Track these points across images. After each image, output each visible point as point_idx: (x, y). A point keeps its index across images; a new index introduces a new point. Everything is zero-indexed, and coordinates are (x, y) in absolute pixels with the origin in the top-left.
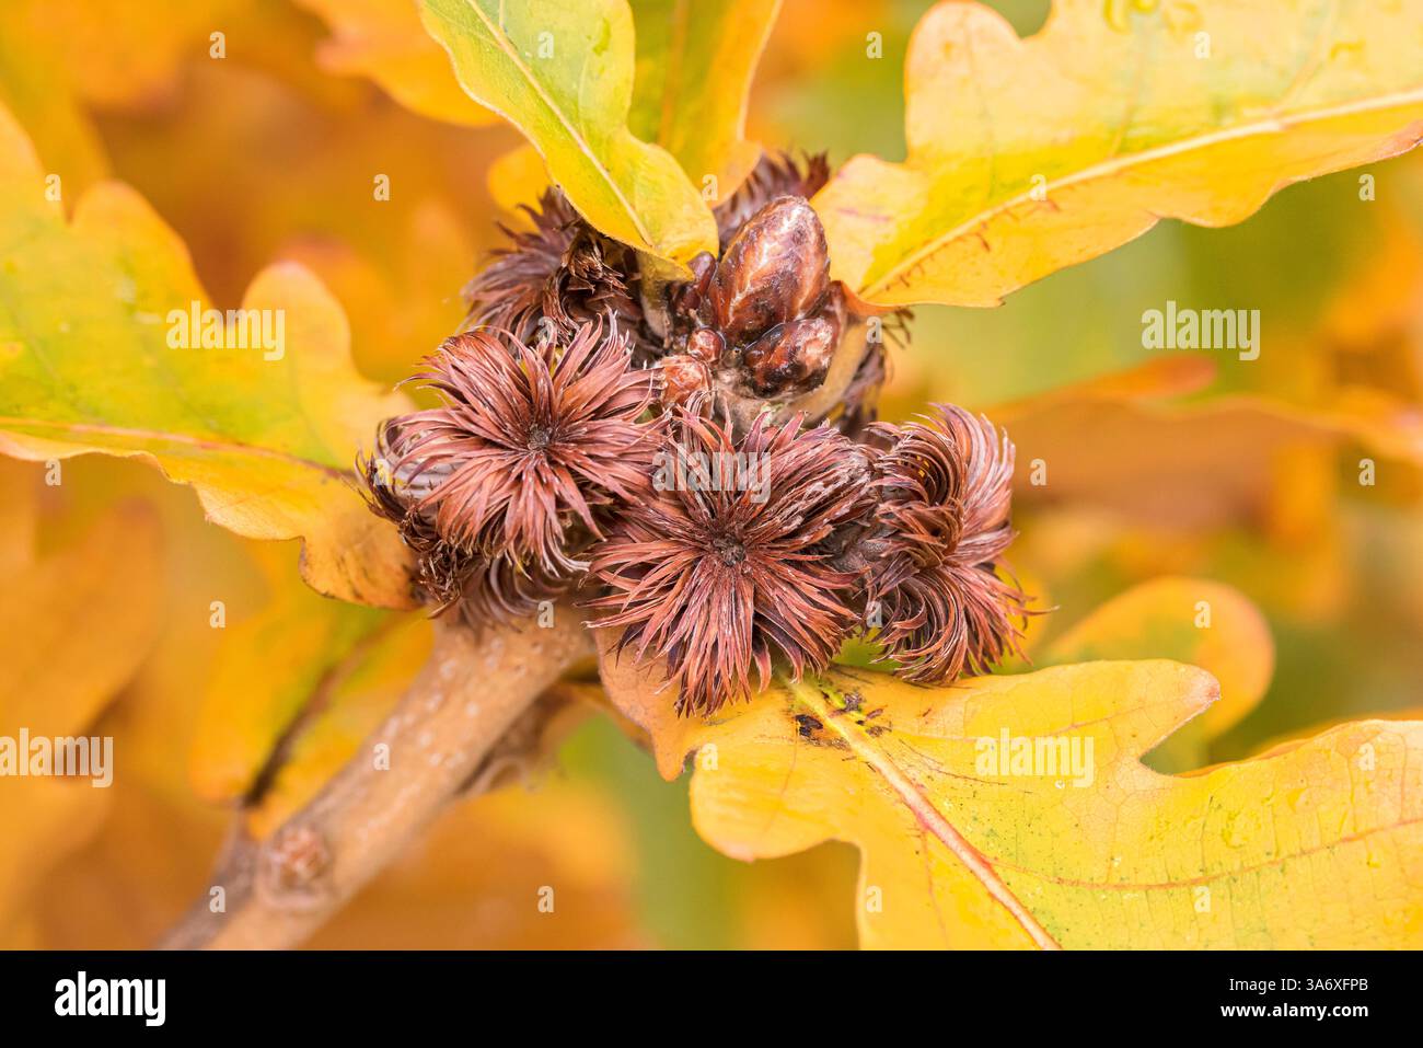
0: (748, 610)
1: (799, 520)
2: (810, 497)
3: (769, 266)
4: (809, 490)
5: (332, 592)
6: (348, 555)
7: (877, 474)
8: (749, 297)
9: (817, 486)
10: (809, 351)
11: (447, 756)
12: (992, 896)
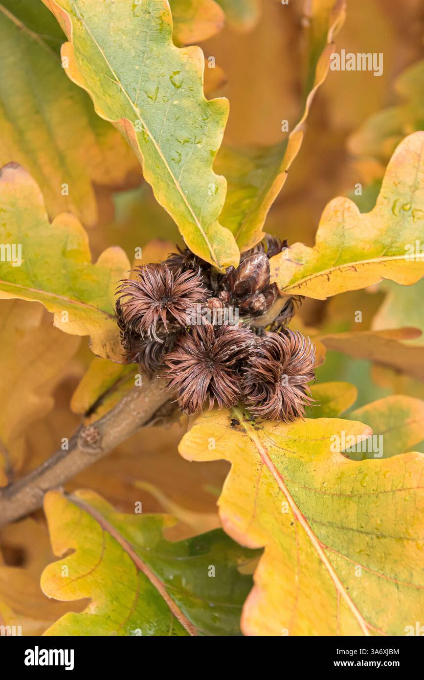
0: (207, 382)
1: (227, 357)
2: (232, 350)
3: (248, 274)
4: (232, 348)
5: (99, 355)
6: (108, 344)
7: (256, 347)
8: (240, 283)
9: (234, 347)
10: (256, 304)
11: (139, 413)
12: (280, 488)
